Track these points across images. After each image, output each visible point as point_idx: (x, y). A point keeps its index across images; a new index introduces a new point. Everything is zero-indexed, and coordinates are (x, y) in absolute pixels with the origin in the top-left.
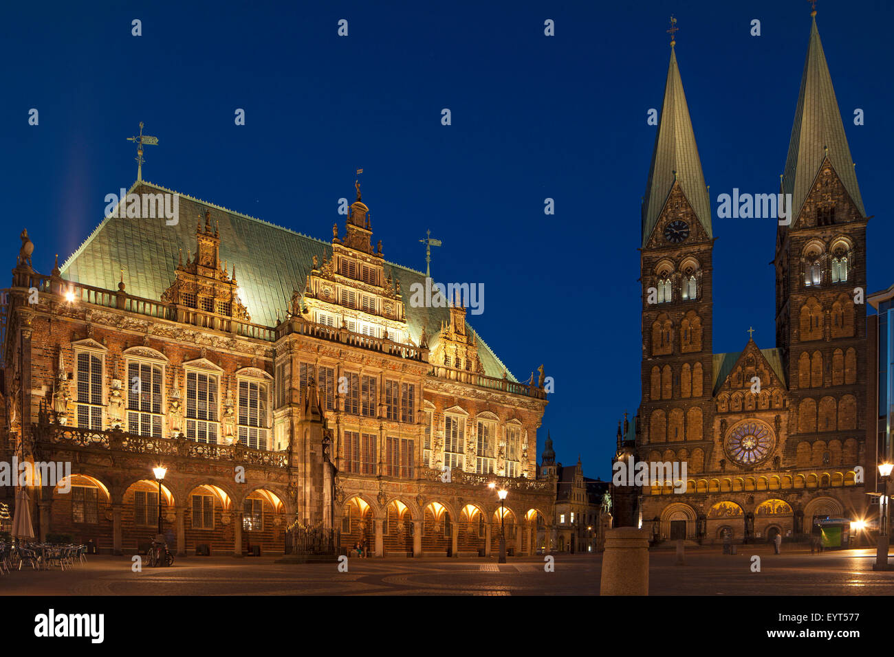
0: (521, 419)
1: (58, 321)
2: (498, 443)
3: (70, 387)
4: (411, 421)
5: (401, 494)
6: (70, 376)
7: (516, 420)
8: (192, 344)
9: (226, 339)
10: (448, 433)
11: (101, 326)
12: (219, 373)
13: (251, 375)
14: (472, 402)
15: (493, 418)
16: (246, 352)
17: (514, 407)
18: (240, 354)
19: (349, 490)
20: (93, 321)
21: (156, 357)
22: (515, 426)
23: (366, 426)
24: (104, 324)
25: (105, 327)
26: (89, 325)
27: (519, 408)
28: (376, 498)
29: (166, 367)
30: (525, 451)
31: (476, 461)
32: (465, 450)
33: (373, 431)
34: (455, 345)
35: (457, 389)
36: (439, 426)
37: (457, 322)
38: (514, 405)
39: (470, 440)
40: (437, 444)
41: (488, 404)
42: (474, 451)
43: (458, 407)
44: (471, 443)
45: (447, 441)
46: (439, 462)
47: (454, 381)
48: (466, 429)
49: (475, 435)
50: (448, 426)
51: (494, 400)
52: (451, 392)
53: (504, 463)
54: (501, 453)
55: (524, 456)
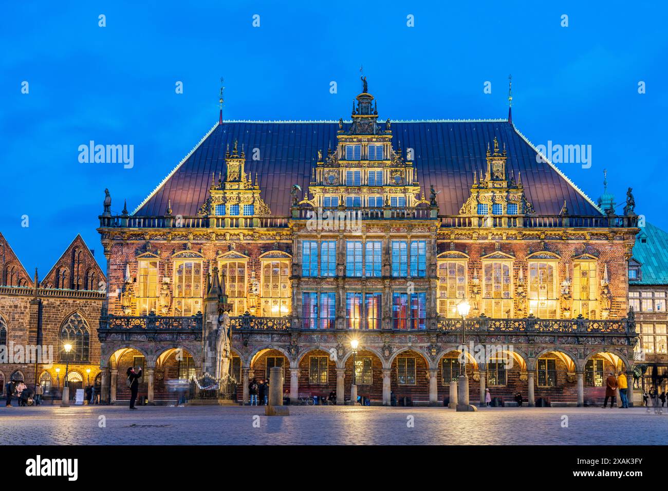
0: (597, 254)
2: (561, 283)
3: (134, 287)
5: (410, 344)
6: (134, 280)
7: (587, 255)
8: (224, 242)
10: (488, 279)
11: (156, 241)
12: (245, 260)
13: (273, 257)
14: (521, 244)
15: (551, 257)
16: (269, 239)
18: (263, 242)
20: (150, 239)
21: (196, 256)
22: (587, 263)
23: (369, 285)
24: (158, 240)
25: (159, 242)
26: (149, 242)
27: (591, 242)
29: (204, 262)
30: (607, 287)
31: (527, 305)
33: (377, 289)
34: (493, 192)
35: (497, 234)
36: (475, 274)
37: (495, 169)
38: (585, 239)
39: (518, 284)
40: (473, 291)
41: (543, 243)
42: (524, 294)
43: (500, 252)
44: (520, 286)
45: (488, 287)
46: (475, 309)
47: (491, 227)
48: (512, 273)
49: (525, 277)
50: (488, 273)
51: (553, 238)
52: (490, 238)
53: (569, 303)
54: (565, 293)
55: (603, 293)
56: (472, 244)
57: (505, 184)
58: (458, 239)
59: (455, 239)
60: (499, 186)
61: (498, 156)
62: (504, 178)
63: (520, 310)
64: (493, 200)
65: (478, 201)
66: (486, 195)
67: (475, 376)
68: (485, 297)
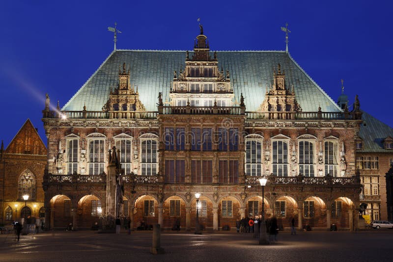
0: (338, 136)
1: (60, 128)
2: (318, 153)
3: (64, 156)
4: (236, 149)
5: (229, 192)
6: (64, 152)
7: (332, 137)
8: (118, 127)
9: (134, 122)
10: (275, 152)
12: (131, 139)
13: (147, 137)
14: (294, 130)
15: (311, 138)
16: (145, 126)
17: (331, 128)
18: (141, 128)
19: (194, 193)
20: (74, 125)
21: (101, 137)
22: (333, 141)
23: (205, 156)
24: (78, 126)
26: (72, 128)
27: (334, 128)
28: (212, 196)
29: (106, 140)
31: (298, 167)
32: (289, 162)
33: (209, 158)
34: (277, 97)
35: (280, 124)
36: (267, 148)
37: (278, 83)
38: (331, 127)
40: (266, 159)
41: (306, 129)
42: (296, 161)
43: (282, 135)
44: (293, 156)
45: (275, 157)
46: (267, 170)
47: (276, 119)
48: (289, 148)
49: (296, 150)
50: (275, 147)
51: (312, 126)
52: (276, 126)
53: (323, 167)
54: (319, 160)
55: (342, 160)
56: (265, 129)
57: (284, 92)
58: (257, 126)
59: (255, 126)
60: (281, 94)
61: (281, 75)
62: (284, 89)
63: (293, 171)
64: (277, 102)
65: (268, 103)
66: (273, 99)
68: (273, 163)
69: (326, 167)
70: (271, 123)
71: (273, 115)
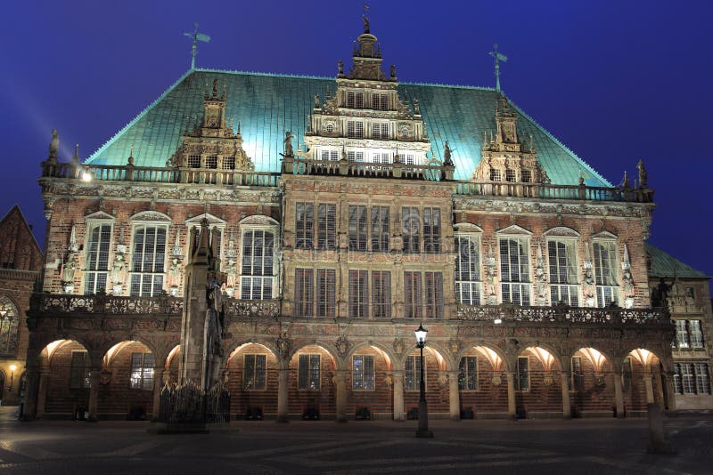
0: (615, 232)
1: (75, 200)
2: (581, 263)
4: (437, 249)
6: (81, 248)
7: (606, 233)
8: (196, 202)
9: (229, 192)
10: (504, 258)
11: (112, 199)
12: (223, 226)
15: (569, 234)
16: (252, 201)
17: (602, 217)
18: (245, 204)
19: (353, 339)
21: (161, 219)
22: (606, 241)
23: (376, 261)
24: (114, 196)
25: (116, 199)
26: (103, 199)
27: (608, 218)
29: (170, 227)
31: (548, 290)
32: (531, 279)
33: (386, 266)
34: (505, 156)
35: (511, 206)
36: (491, 252)
37: (506, 131)
38: (601, 214)
39: (537, 265)
40: (488, 273)
41: (560, 218)
42: (544, 277)
43: (516, 227)
44: (539, 267)
45: (504, 269)
46: (492, 294)
47: (505, 196)
48: (530, 252)
49: (544, 257)
50: (504, 251)
51: (570, 213)
52: (505, 209)
53: (593, 289)
54: (586, 277)
55: (625, 277)
56: (485, 215)
57: (517, 148)
58: (470, 209)
59: (467, 209)
60: (511, 150)
61: (508, 116)
62: (516, 141)
63: (541, 296)
64: (506, 165)
65: (490, 166)
66: (499, 159)
67: (494, 379)
68: (503, 281)
69: (599, 291)
70: (497, 203)
71: (499, 188)
